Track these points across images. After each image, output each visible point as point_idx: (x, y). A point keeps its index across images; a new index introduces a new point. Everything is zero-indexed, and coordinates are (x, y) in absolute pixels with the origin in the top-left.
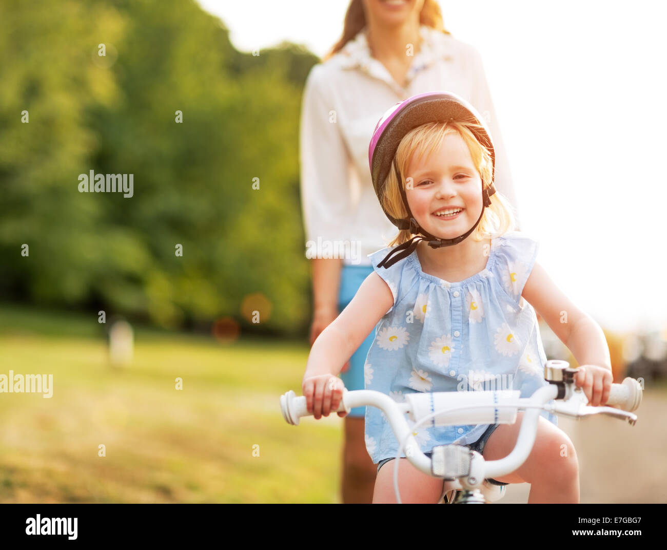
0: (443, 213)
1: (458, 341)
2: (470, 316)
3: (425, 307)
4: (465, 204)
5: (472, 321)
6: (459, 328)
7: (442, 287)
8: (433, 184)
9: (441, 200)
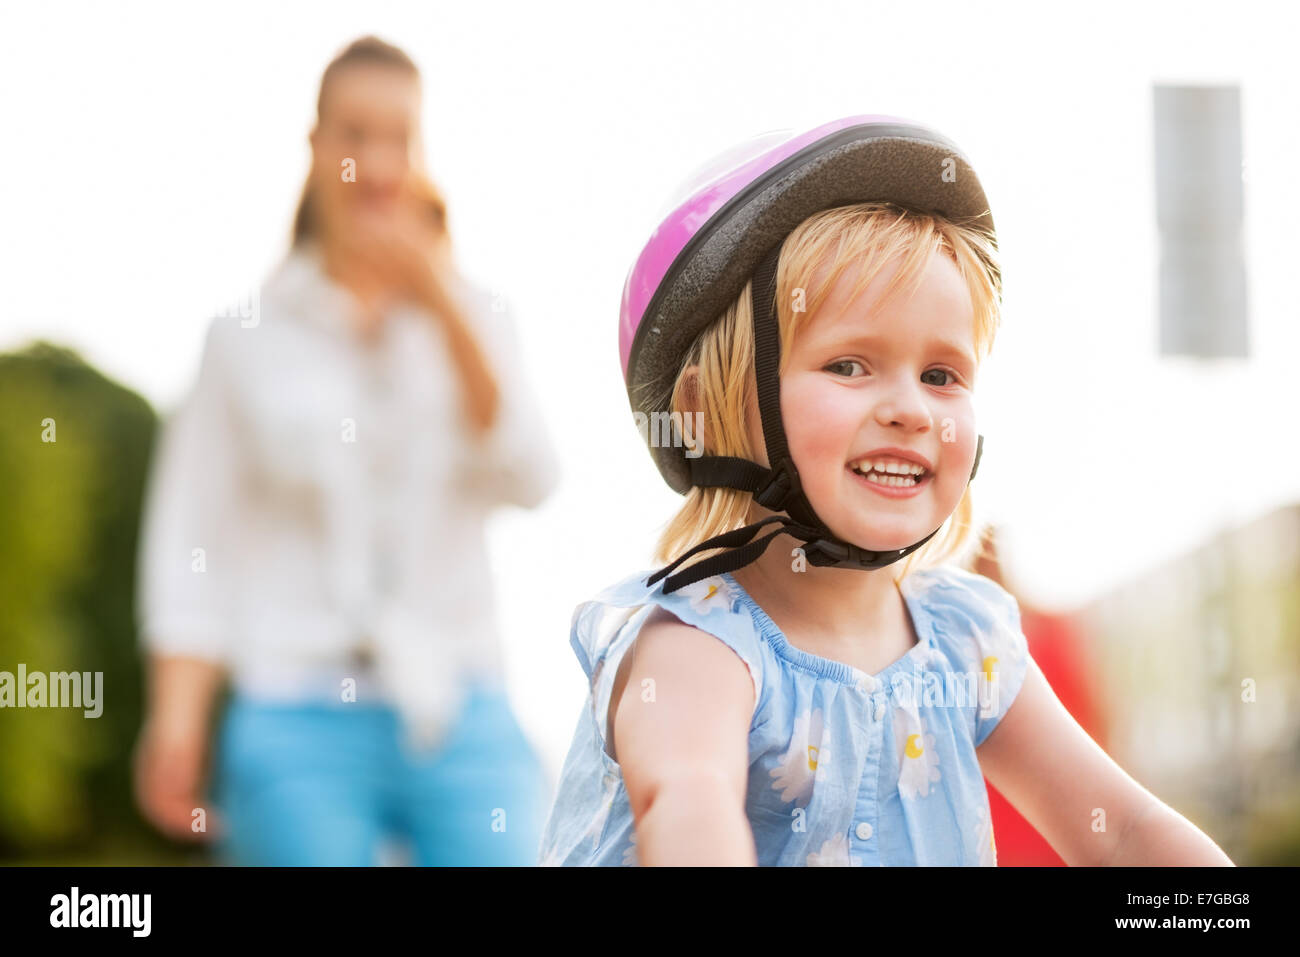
0: (880, 467)
1: (869, 851)
2: (903, 776)
3: (815, 749)
4: (940, 461)
5: (906, 792)
6: (872, 814)
7: (858, 689)
8: (869, 378)
9: (893, 430)
